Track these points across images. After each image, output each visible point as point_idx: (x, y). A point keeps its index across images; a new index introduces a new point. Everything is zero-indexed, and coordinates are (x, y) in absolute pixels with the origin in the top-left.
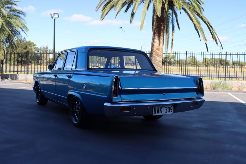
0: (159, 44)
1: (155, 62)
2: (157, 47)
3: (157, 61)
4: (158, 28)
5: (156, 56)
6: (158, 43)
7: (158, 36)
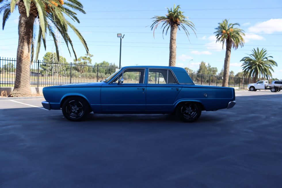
0: (29, 52)
1: (25, 70)
2: (27, 54)
3: (27, 69)
4: (27, 34)
5: (26, 64)
6: (28, 50)
7: (27, 43)
